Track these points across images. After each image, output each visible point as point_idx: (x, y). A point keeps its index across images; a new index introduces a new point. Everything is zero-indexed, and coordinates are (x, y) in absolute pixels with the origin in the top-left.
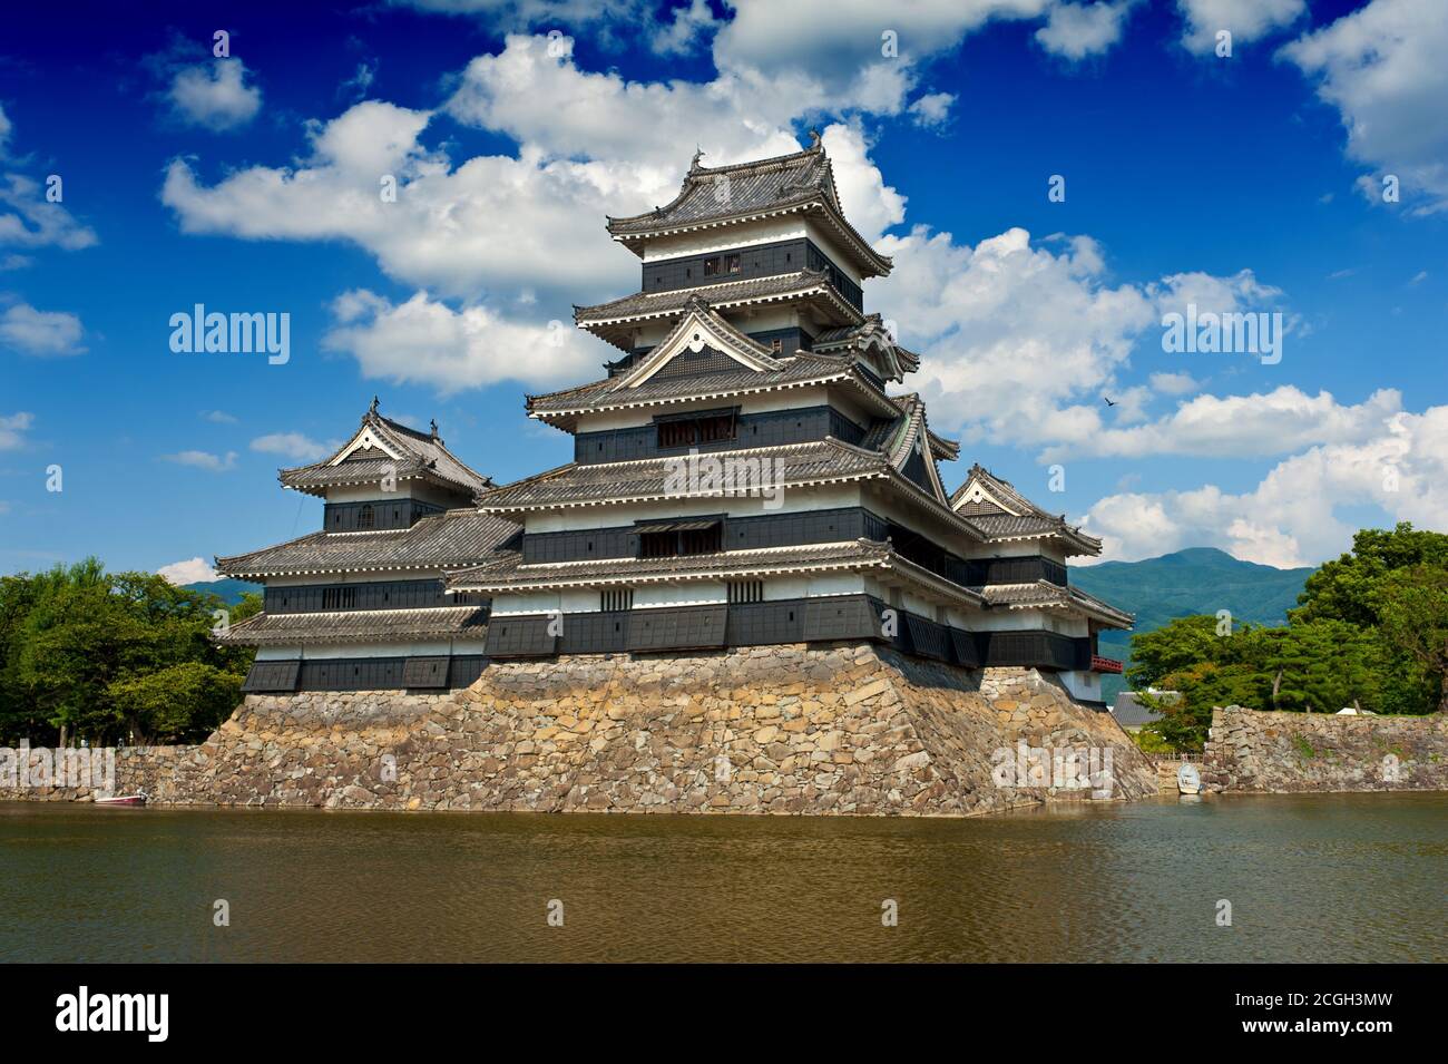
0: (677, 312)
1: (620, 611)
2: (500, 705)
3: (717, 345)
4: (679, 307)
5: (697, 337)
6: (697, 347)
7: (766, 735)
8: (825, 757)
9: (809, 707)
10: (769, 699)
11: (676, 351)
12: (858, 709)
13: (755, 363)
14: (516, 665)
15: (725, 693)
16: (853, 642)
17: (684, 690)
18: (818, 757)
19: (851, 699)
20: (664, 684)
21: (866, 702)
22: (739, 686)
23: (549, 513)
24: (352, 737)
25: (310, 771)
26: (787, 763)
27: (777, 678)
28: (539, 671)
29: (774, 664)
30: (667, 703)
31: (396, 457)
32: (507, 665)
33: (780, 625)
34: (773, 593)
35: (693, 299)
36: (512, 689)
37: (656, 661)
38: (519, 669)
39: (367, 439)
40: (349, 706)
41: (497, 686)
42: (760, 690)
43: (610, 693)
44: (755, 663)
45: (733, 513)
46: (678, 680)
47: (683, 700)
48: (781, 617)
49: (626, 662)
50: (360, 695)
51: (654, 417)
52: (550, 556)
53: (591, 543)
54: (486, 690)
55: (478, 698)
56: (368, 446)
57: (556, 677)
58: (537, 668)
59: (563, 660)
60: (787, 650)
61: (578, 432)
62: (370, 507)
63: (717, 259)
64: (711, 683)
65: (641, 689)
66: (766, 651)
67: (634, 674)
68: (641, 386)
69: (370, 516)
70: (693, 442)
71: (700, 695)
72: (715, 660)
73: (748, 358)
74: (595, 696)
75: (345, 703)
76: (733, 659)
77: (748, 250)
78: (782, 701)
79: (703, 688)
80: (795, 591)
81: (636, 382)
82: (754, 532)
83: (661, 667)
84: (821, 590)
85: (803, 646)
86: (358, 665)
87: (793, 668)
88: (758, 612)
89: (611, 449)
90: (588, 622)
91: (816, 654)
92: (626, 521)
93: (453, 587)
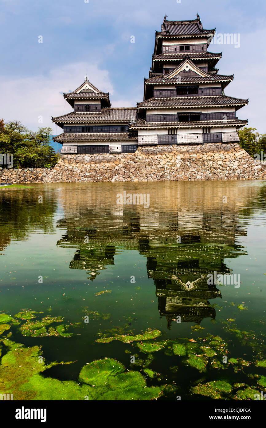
0: (181, 60)
1: (173, 134)
2: (146, 156)
3: (193, 70)
4: (182, 58)
5: (187, 67)
6: (187, 69)
7: (220, 162)
8: (237, 167)
9: (227, 156)
10: (216, 155)
11: (181, 70)
12: (239, 157)
13: (203, 75)
14: (146, 147)
15: (205, 153)
16: (233, 142)
17: (194, 153)
18: (235, 167)
19: (237, 154)
20: (188, 151)
21: (241, 155)
22: (207, 152)
23: (152, 110)
24: (98, 165)
25: (90, 173)
26: (228, 168)
27: (216, 150)
28: (153, 148)
29: (215, 147)
30: (191, 156)
31: (96, 92)
32: (143, 147)
33: (215, 138)
34: (213, 131)
35: (187, 57)
36: (147, 153)
37: (184, 146)
38: (147, 148)
39: (87, 87)
40: (93, 157)
41: (143, 152)
42: (213, 153)
43: (175, 154)
44: (210, 147)
45: (203, 112)
46: (191, 151)
47: (195, 155)
48: (215, 136)
49: (176, 147)
50: (95, 155)
51: (176, 87)
52: (154, 120)
53: (165, 118)
54: (140, 153)
55: (139, 155)
56: (87, 88)
57: (158, 150)
58: (152, 148)
59: (159, 146)
60: (216, 144)
61: (154, 89)
62: (88, 106)
63: (183, 47)
64: (200, 151)
65: (182, 153)
66: (211, 144)
67: (179, 149)
68: (172, 78)
69: (88, 108)
70: (186, 94)
71: (198, 154)
72: (199, 146)
73: (202, 74)
74: (171, 154)
75: (92, 157)
76: (203, 146)
77: (192, 45)
78: (220, 155)
79: (198, 152)
80: (219, 131)
81: (170, 77)
82: (208, 117)
83: (185, 148)
84: (225, 130)
85: (220, 143)
86: (94, 147)
87: (219, 148)
88: (209, 135)
89: (164, 94)
90: (164, 137)
91: (224, 145)
92: (175, 112)
93: (132, 127)
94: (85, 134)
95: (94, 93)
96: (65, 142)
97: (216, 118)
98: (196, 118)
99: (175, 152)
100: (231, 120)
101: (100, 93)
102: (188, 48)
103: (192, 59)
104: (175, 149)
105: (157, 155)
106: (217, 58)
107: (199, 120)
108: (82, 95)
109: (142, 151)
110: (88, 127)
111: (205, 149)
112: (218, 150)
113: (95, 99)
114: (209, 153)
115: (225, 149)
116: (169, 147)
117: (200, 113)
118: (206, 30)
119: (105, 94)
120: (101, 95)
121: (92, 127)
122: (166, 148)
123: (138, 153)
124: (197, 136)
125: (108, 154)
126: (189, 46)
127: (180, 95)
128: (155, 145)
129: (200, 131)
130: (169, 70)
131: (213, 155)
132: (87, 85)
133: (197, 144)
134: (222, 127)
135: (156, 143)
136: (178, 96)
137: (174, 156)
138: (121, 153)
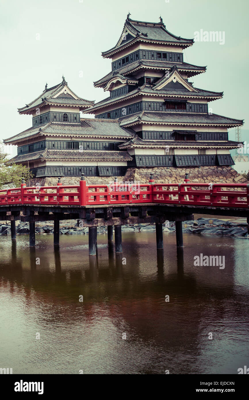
1: (170, 155)
3: (180, 82)
5: (175, 78)
6: (175, 81)
11: (169, 81)
15: (205, 178)
17: (194, 177)
23: (148, 125)
27: (215, 175)
28: (151, 171)
29: (211, 171)
31: (76, 98)
32: (141, 169)
33: (210, 161)
34: (208, 153)
35: (175, 67)
36: (147, 176)
37: (181, 169)
39: (65, 90)
41: (143, 176)
42: (213, 177)
43: (176, 178)
44: (207, 171)
45: (199, 130)
46: (191, 175)
48: (210, 159)
49: (174, 170)
51: (164, 99)
52: (150, 138)
53: (161, 135)
54: (140, 177)
55: (140, 179)
57: (157, 173)
59: (156, 168)
60: (212, 168)
61: (143, 100)
62: (66, 114)
63: (161, 53)
65: (183, 177)
66: (207, 168)
67: (178, 173)
69: (66, 117)
70: (175, 108)
71: (199, 179)
72: (196, 169)
73: (189, 87)
76: (200, 170)
77: (169, 53)
79: (198, 177)
80: (213, 153)
81: (159, 88)
82: (203, 136)
83: (183, 171)
84: (220, 152)
85: (215, 167)
86: (80, 168)
87: (216, 172)
88: (204, 157)
89: (152, 107)
90: (161, 158)
91: (220, 169)
92: (171, 129)
93: (134, 145)
95: (74, 99)
96: (48, 161)
98: (191, 137)
99: (176, 176)
100: (225, 141)
101: (81, 100)
102: (164, 55)
103: (179, 70)
104: (174, 173)
105: (159, 179)
107: (195, 140)
108: (60, 101)
109: (141, 174)
110: (73, 143)
111: (203, 173)
112: (216, 174)
113: (73, 106)
114: (209, 178)
115: (223, 173)
116: (167, 170)
117: (196, 132)
118: (183, 39)
119: (89, 102)
120: (82, 102)
121: (78, 143)
122: (164, 171)
123: (138, 176)
124: (194, 157)
125: (96, 177)
126: (166, 54)
127: (169, 110)
128: (153, 167)
129: (196, 153)
130: (150, 79)
131: (214, 181)
132: (65, 88)
133: (194, 167)
134: (217, 149)
135: (154, 165)
136: (167, 110)
137: (176, 181)
138: (109, 176)
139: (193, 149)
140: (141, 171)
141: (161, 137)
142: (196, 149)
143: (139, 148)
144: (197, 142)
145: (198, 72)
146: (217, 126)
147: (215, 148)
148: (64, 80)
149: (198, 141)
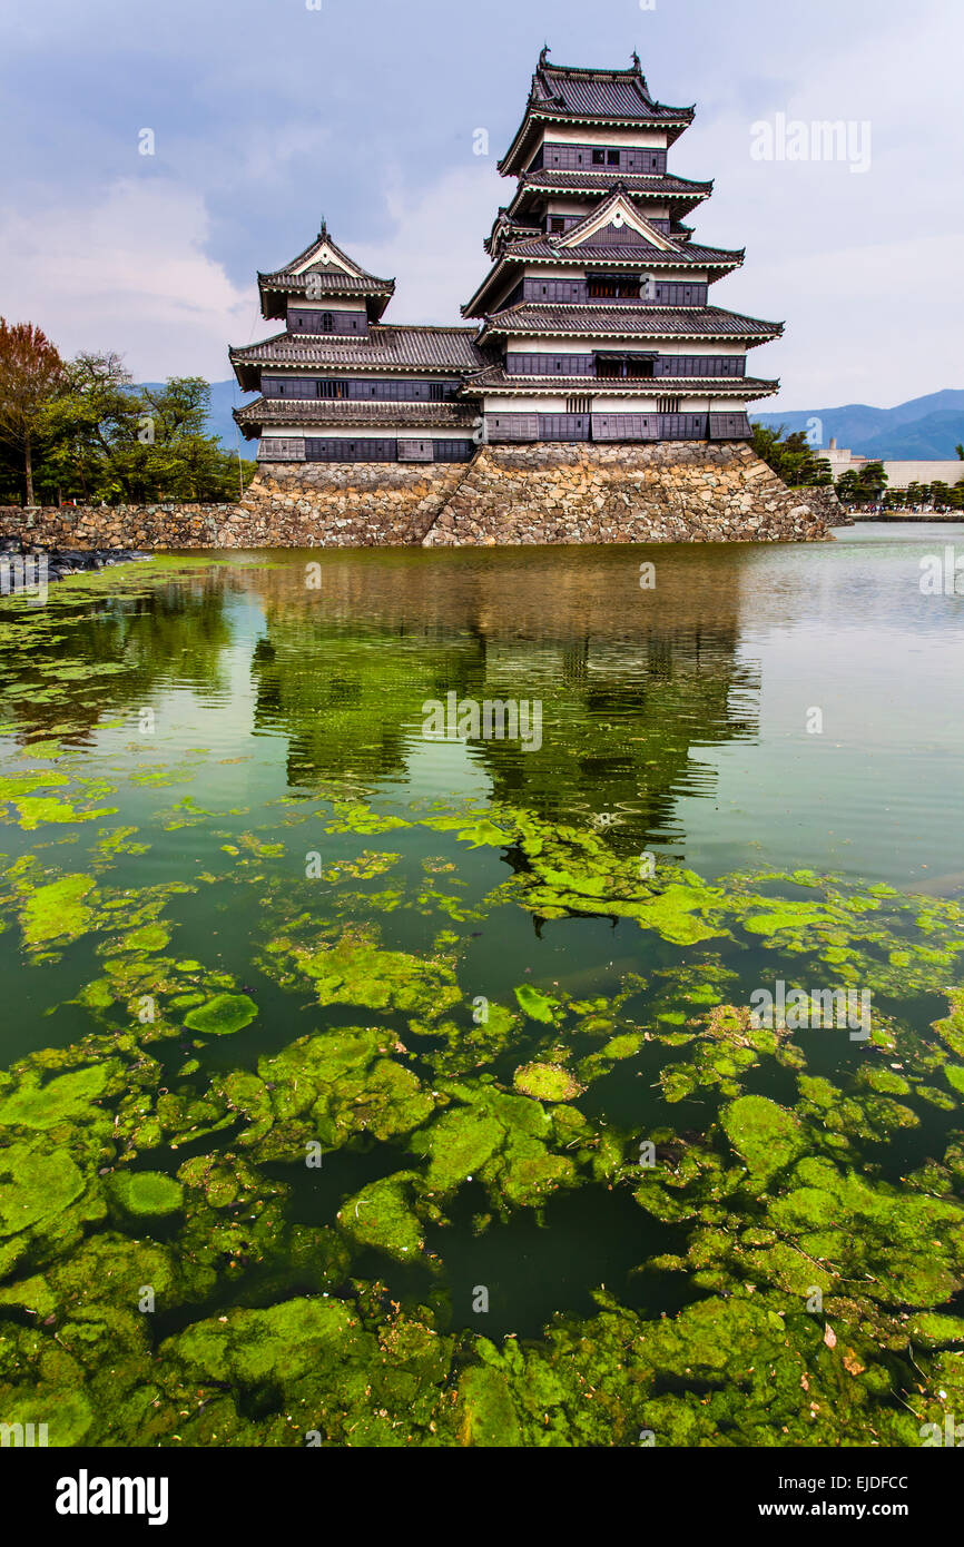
0: (603, 192)
1: (580, 413)
2: (508, 474)
3: (634, 225)
4: (605, 188)
5: (618, 216)
6: (618, 224)
7: (706, 496)
8: (748, 509)
9: (723, 479)
10: (695, 474)
11: (602, 225)
12: (753, 481)
13: (660, 242)
14: (505, 447)
15: (664, 470)
16: (736, 441)
17: (636, 467)
18: (744, 509)
19: (748, 475)
20: (620, 463)
21: (757, 477)
22: (671, 466)
23: (528, 338)
24: (368, 496)
25: (350, 521)
26: (728, 512)
27: (694, 462)
28: (525, 451)
29: (690, 452)
30: (630, 475)
31: (354, 275)
32: (498, 446)
33: (690, 429)
34: (685, 408)
35: (620, 185)
36: (509, 464)
37: (607, 448)
38: (508, 451)
39: (326, 255)
40: (351, 474)
41: (499, 462)
42: (687, 468)
43: (586, 468)
44: (676, 452)
45: (663, 351)
46: (629, 461)
47: (639, 474)
48: (690, 423)
49: (587, 449)
50: (357, 466)
51: (586, 273)
52: (528, 370)
53: (559, 364)
54: (491, 464)
55: (488, 469)
56: (326, 262)
57: (539, 456)
58: (522, 450)
59: (540, 445)
60: (693, 445)
61: (526, 276)
62: (330, 315)
63: (604, 152)
64: (652, 464)
65: (606, 466)
66: (680, 444)
67: (596, 456)
68: (575, 248)
69: (329, 323)
70: (614, 296)
71: (649, 471)
72: (649, 450)
73: (657, 239)
74: (577, 470)
75: (346, 471)
76: (659, 449)
77: (627, 149)
78: (705, 476)
79: (648, 466)
80: (701, 408)
81: (573, 243)
82: (674, 366)
83: (612, 452)
84: (717, 407)
85: (703, 443)
86: (352, 443)
87: (701, 456)
88: (675, 419)
89: (552, 293)
90: (556, 419)
91: (714, 448)
92: (586, 350)
93: (470, 389)
94: (327, 402)
95: (349, 276)
96: (266, 426)
97: (696, 372)
98: (642, 368)
99: (586, 463)
100: (733, 379)
101: (367, 278)
102: (614, 156)
103: (633, 194)
104: (585, 456)
105: (538, 471)
106: (698, 195)
107: (651, 375)
109: (494, 458)
110: (335, 383)
111: (665, 458)
112: (699, 461)
113: (352, 296)
114: (676, 470)
115: (718, 458)
116: (568, 449)
117: (655, 357)
118: (667, 109)
119: (382, 282)
120: (370, 284)
121: (345, 383)
122: (559, 451)
123: (486, 463)
124: (645, 419)
125: (394, 465)
126: (618, 152)
127: (598, 300)
128: (532, 443)
129: (651, 407)
130: (563, 221)
131: (688, 476)
132: (325, 249)
133: (644, 442)
134: (711, 398)
135: (533, 436)
136: (591, 300)
137: (583, 476)
138: (430, 462)
139: (643, 397)
140: (498, 451)
141: (559, 368)
142: (651, 397)
143: (494, 395)
144: (657, 382)
145: (695, 198)
146: (713, 339)
147: (703, 396)
148: (324, 229)
149: (659, 379)
